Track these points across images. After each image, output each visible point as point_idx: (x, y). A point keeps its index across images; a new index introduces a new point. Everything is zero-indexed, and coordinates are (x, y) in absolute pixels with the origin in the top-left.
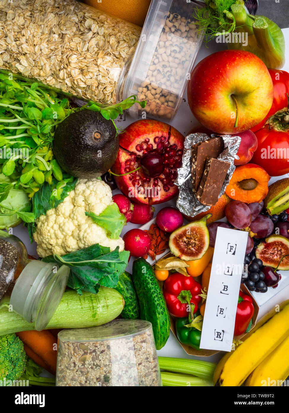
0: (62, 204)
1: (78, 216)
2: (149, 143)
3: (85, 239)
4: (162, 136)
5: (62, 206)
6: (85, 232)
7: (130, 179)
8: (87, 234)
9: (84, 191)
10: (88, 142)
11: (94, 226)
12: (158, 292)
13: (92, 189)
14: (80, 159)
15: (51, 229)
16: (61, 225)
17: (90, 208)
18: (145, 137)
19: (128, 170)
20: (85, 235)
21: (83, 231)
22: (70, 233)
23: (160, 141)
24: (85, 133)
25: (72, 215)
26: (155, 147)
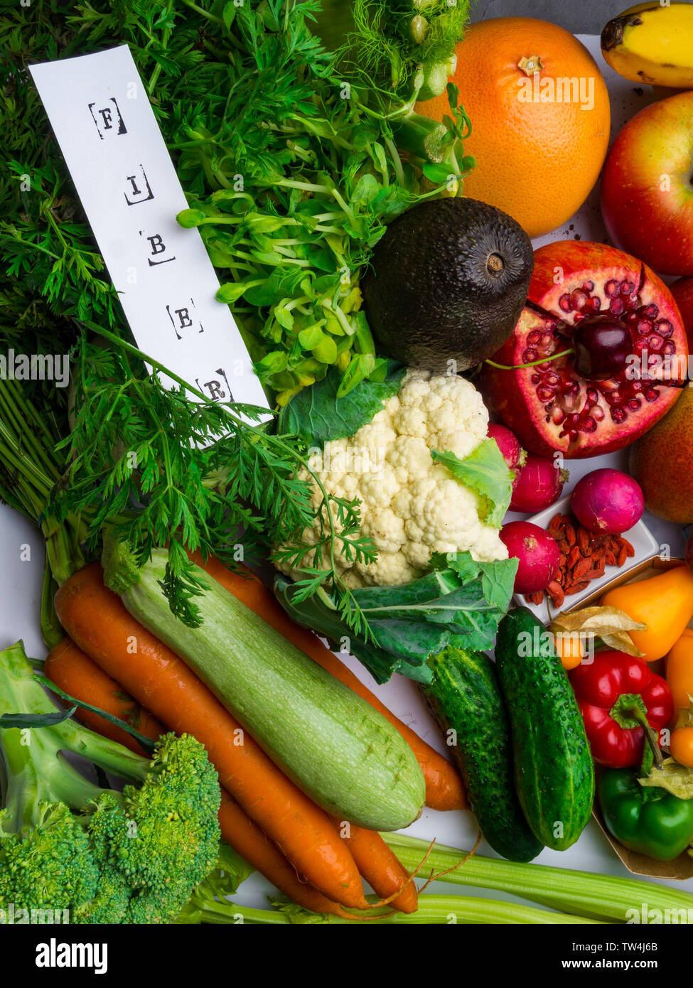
0: (368, 427)
1: (413, 458)
2: (592, 294)
3: (429, 516)
4: (625, 281)
5: (369, 431)
6: (430, 497)
7: (534, 380)
8: (436, 503)
9: (426, 400)
10: (473, 277)
11: (452, 486)
12: (569, 697)
13: (447, 395)
14: (441, 317)
15: (338, 487)
16: (367, 479)
17: (443, 441)
18: (586, 277)
19: (531, 356)
20: (431, 505)
21: (424, 495)
22: (387, 502)
23: (620, 293)
24: (470, 253)
25: (395, 456)
26: (605, 305)
